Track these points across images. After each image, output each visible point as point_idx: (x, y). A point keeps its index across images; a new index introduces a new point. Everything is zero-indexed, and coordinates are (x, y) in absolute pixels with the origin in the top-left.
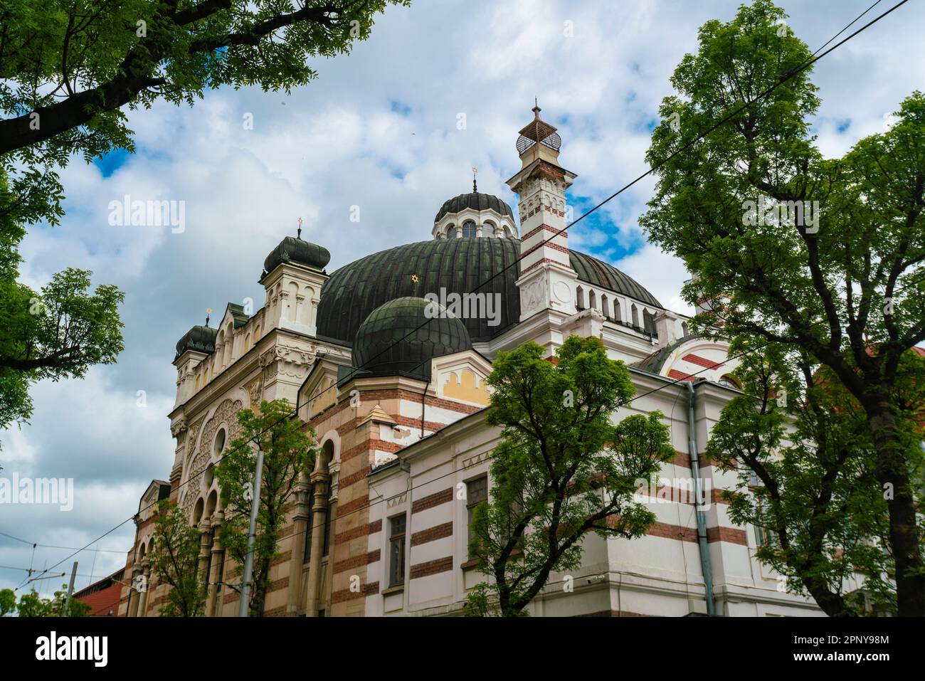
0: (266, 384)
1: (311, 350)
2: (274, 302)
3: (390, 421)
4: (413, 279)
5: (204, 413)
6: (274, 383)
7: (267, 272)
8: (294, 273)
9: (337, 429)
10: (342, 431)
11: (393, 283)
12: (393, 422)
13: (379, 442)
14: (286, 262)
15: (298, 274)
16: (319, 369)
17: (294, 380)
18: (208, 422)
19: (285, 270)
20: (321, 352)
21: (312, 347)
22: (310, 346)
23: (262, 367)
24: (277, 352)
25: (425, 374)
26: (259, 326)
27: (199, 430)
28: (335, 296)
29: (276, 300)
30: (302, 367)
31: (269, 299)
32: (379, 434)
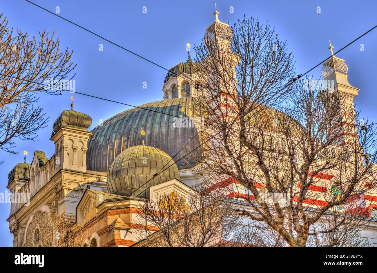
0: (59, 203)
1: (83, 180)
2: (59, 152)
3: (126, 227)
4: (142, 133)
5: (27, 218)
6: (63, 202)
7: (55, 133)
8: (70, 133)
9: (98, 232)
10: (100, 233)
11: (133, 133)
12: (128, 227)
13: (120, 240)
14: (65, 127)
15: (73, 134)
16: (86, 195)
17: (75, 199)
18: (30, 225)
19: (64, 132)
20: (90, 181)
21: (84, 179)
22: (83, 178)
23: (56, 192)
24: (63, 183)
25: (147, 197)
26: (53, 165)
27: (25, 229)
28: (99, 143)
29: (61, 151)
30: (79, 191)
31: (57, 150)
32: (120, 235)
